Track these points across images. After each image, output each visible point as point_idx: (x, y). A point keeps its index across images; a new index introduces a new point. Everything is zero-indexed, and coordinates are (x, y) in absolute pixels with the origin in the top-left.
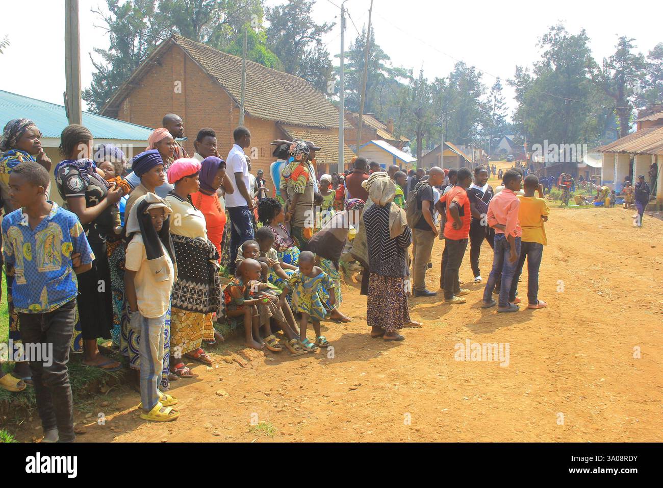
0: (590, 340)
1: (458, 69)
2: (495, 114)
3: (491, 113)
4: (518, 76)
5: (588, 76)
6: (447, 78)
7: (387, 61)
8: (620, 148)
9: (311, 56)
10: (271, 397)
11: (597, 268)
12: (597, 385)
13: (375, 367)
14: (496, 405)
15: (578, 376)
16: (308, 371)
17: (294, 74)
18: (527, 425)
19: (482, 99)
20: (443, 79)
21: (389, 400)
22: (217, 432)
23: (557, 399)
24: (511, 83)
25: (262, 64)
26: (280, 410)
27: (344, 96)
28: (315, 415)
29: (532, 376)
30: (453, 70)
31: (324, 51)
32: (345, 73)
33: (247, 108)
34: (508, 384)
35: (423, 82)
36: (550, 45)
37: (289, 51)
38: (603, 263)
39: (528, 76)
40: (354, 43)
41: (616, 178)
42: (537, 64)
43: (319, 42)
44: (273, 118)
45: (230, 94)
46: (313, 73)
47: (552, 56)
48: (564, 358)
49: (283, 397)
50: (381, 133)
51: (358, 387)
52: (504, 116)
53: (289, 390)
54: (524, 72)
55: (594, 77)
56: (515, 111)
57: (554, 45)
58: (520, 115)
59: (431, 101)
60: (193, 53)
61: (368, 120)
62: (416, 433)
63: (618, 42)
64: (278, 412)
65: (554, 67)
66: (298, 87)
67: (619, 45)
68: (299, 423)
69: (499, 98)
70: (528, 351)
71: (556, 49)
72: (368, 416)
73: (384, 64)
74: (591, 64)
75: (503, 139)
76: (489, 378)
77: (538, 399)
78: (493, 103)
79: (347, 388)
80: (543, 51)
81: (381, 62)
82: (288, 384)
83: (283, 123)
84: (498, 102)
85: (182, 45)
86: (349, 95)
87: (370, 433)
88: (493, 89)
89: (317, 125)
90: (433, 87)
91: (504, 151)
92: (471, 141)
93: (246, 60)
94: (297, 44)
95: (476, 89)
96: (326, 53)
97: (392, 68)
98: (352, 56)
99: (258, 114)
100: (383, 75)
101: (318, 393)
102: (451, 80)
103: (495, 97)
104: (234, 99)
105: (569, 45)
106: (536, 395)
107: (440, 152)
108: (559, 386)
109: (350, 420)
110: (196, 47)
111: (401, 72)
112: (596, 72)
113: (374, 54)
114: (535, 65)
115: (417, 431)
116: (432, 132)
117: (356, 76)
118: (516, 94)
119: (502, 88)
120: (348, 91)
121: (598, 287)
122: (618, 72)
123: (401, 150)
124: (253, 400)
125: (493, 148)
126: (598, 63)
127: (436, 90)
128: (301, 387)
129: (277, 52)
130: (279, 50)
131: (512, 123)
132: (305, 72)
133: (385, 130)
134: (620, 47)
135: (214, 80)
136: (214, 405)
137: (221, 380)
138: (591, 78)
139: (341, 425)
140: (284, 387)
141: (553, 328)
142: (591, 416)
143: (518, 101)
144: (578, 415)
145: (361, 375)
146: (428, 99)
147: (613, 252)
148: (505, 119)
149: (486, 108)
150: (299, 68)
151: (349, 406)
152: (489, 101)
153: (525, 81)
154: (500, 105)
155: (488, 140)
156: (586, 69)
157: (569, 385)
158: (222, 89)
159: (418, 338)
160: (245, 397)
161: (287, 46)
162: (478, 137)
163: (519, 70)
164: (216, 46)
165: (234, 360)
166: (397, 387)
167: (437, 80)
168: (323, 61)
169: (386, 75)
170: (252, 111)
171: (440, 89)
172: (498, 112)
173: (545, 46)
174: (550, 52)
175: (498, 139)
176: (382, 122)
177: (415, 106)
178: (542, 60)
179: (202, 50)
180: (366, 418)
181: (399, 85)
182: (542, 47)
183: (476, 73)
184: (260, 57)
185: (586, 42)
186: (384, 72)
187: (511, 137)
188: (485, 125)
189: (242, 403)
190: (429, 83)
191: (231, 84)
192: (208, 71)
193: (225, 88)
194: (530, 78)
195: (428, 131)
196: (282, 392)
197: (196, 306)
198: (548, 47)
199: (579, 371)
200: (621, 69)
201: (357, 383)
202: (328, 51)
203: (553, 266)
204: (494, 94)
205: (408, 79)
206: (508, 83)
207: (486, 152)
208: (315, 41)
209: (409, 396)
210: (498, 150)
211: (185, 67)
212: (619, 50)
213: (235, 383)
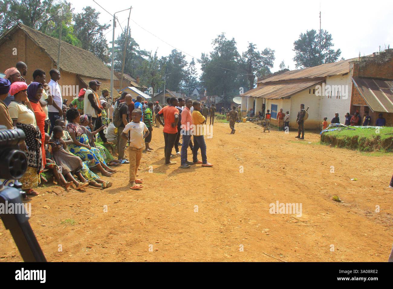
0: (232, 179)
1: (173, 53)
2: (191, 77)
3: (189, 76)
4: (203, 58)
5: (235, 60)
6: (168, 57)
7: (137, 47)
8: (249, 95)
9: (97, 41)
10: (73, 208)
11: (237, 149)
12: (234, 197)
13: (128, 193)
14: (187, 207)
15: (226, 194)
16: (92, 195)
17: (88, 50)
18: (201, 214)
19: (185, 68)
20: (166, 58)
21: (135, 207)
22: (44, 225)
23: (216, 204)
24: (199, 61)
25: (70, 43)
26: (77, 213)
27: (114, 63)
28: (97, 215)
29: (205, 194)
30: (171, 53)
31: (104, 39)
32: (115, 52)
33: (61, 66)
34: (194, 198)
35: (156, 58)
36: (218, 44)
37: (85, 38)
38: (240, 146)
39: (208, 58)
40: (120, 36)
41: (247, 109)
42: (212, 53)
43: (101, 34)
44: (75, 72)
45: (52, 58)
46: (98, 50)
47: (219, 49)
48: (220, 186)
49: (80, 208)
50: (132, 83)
51: (119, 202)
52: (196, 78)
53: (82, 204)
54: (205, 56)
55: (238, 61)
56: (201, 75)
57: (220, 44)
58: (203, 77)
59: (159, 68)
60: (31, 34)
61: (126, 76)
62: (148, 220)
63: (249, 45)
64: (77, 214)
65: (220, 55)
66: (89, 57)
67: (249, 47)
68: (88, 218)
69: (193, 68)
70: (203, 184)
71: (221, 46)
72: (124, 214)
73: (136, 48)
74: (237, 54)
75: (195, 90)
76: (184, 196)
77: (207, 204)
78: (190, 71)
79: (113, 202)
80: (214, 47)
81: (134, 47)
82: (82, 202)
83: (81, 75)
84: (193, 70)
85: (25, 29)
86: (117, 63)
87: (125, 221)
88: (191, 64)
89: (99, 77)
90: (160, 61)
91: (195, 95)
92: (179, 89)
93: (61, 41)
94: (90, 34)
95: (182, 63)
96: (105, 40)
97: (140, 50)
98: (119, 43)
99: (67, 69)
100: (135, 54)
101: (98, 205)
102: (169, 58)
103: (191, 68)
104: (53, 61)
105: (227, 45)
106: (207, 202)
107: (163, 94)
108: (217, 198)
109: (114, 216)
110: (33, 31)
111: (144, 53)
112: (239, 58)
113: (131, 42)
114: (211, 53)
115: (149, 219)
116: (159, 83)
117: (121, 53)
118: (201, 67)
119: (195, 64)
120: (116, 61)
121: (238, 157)
122: (249, 60)
123: (143, 92)
124: (63, 209)
125: (190, 94)
126: (240, 54)
127: (162, 63)
128: (89, 203)
129: (79, 38)
130: (80, 37)
131: (200, 81)
132: (94, 49)
133: (135, 82)
134: (250, 48)
135: (42, 50)
136: (42, 213)
137: (46, 201)
138: (237, 61)
139: (110, 218)
140: (80, 203)
141: (215, 174)
142: (231, 209)
143: (202, 70)
144: (225, 210)
145: (120, 196)
146: (158, 67)
147: (245, 142)
148: (196, 79)
149: (187, 73)
150: (90, 47)
151: (114, 210)
152: (189, 70)
153: (206, 61)
154: (194, 72)
155: (187, 89)
156: (235, 57)
157: (222, 197)
158: (47, 55)
159: (150, 180)
160: (59, 208)
161: (84, 35)
162: (183, 88)
163: (203, 55)
164: (44, 32)
165: (53, 192)
166: (138, 201)
167: (163, 58)
168: (103, 44)
169: (137, 54)
170: (64, 68)
171: (164, 62)
172: (193, 76)
173: (216, 44)
174: (218, 47)
175: (192, 89)
176: (133, 78)
177: (151, 70)
178: (214, 51)
179: (36, 34)
180: (123, 214)
181: (143, 59)
182: (214, 45)
183: (182, 55)
184: (70, 40)
185: (235, 44)
186: (135, 52)
187: (199, 89)
188: (186, 82)
189: (57, 211)
190: (158, 59)
191: (52, 53)
192: (39, 45)
193: (48, 55)
194: (208, 59)
195: (157, 83)
196: (79, 205)
197: (30, 163)
198: (217, 45)
199: (226, 191)
200: (250, 58)
201: (118, 200)
202: (106, 39)
203: (217, 148)
204: (191, 67)
205: (148, 57)
206: (197, 61)
207: (187, 95)
208: (99, 34)
209: (144, 205)
210: (192, 95)
211: (26, 42)
212: (249, 49)
213: (53, 202)
